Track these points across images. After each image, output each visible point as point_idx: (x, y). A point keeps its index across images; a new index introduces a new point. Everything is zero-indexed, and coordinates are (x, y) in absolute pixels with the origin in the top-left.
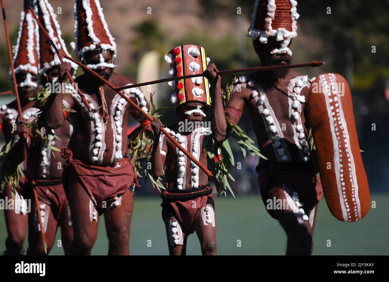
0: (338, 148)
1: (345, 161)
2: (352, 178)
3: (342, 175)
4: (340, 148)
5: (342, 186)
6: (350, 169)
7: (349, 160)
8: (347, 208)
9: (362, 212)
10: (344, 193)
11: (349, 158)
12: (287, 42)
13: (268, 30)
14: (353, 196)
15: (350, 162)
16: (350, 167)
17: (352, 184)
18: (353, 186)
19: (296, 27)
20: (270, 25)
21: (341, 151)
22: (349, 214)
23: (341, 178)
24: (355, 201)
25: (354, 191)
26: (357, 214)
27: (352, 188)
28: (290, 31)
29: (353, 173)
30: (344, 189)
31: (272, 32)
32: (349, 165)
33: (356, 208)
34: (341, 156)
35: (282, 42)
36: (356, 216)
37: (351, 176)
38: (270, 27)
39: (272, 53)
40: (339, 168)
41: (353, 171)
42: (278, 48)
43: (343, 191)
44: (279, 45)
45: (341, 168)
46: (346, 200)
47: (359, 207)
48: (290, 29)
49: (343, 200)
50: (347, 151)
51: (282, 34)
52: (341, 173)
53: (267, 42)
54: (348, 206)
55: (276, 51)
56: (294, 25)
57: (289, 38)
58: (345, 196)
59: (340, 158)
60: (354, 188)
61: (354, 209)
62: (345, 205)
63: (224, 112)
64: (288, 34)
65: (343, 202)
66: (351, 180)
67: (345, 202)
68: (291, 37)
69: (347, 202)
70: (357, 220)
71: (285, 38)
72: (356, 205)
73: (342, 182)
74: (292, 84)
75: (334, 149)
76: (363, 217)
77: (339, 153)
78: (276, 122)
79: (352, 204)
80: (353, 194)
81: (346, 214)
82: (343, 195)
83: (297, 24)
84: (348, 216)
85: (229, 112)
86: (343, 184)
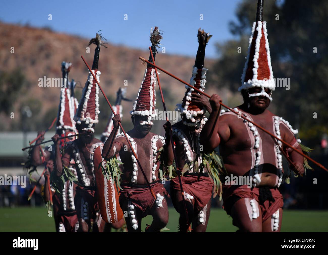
0: (106, 184)
1: (110, 191)
2: (113, 200)
3: (108, 198)
4: (107, 184)
5: (108, 204)
6: (112, 195)
7: (112, 190)
8: (110, 216)
9: (118, 218)
10: (109, 207)
11: (112, 189)
12: (91, 125)
13: (82, 118)
14: (113, 209)
15: (112, 192)
16: (112, 194)
17: (113, 203)
18: (113, 204)
19: (98, 118)
20: (83, 115)
21: (108, 185)
22: (111, 219)
23: (107, 199)
24: (114, 212)
25: (114, 207)
26: (115, 219)
27: (113, 205)
28: (93, 120)
29: (114, 197)
30: (109, 205)
31: (83, 118)
32: (112, 193)
33: (115, 216)
34: (108, 188)
35: (88, 124)
36: (115, 220)
37: (112, 199)
38: (83, 116)
39: (83, 130)
40: (107, 194)
41: (114, 196)
42: (87, 128)
43: (108, 206)
44: (87, 126)
45: (108, 194)
46: (109, 211)
47: (117, 216)
48: (94, 119)
49: (108, 211)
50: (111, 185)
51: (88, 120)
52: (107, 197)
53: (80, 124)
54: (110, 215)
55: (85, 129)
56: (97, 117)
57: (92, 123)
58: (109, 209)
59: (107, 189)
60: (114, 205)
61: (114, 216)
62: (109, 214)
63: (61, 160)
64: (92, 121)
65: (108, 212)
66: (113, 201)
67: (109, 212)
68: (93, 123)
69: (110, 212)
70: (115, 222)
71: (90, 123)
72: (115, 214)
73: (108, 202)
74: (93, 147)
75: (105, 184)
76: (118, 221)
77: (107, 186)
78: (83, 167)
79: (112, 214)
80: (113, 208)
81: (110, 219)
82: (108, 208)
83: (98, 117)
84: (111, 220)
85: (64, 160)
86: (108, 203)
